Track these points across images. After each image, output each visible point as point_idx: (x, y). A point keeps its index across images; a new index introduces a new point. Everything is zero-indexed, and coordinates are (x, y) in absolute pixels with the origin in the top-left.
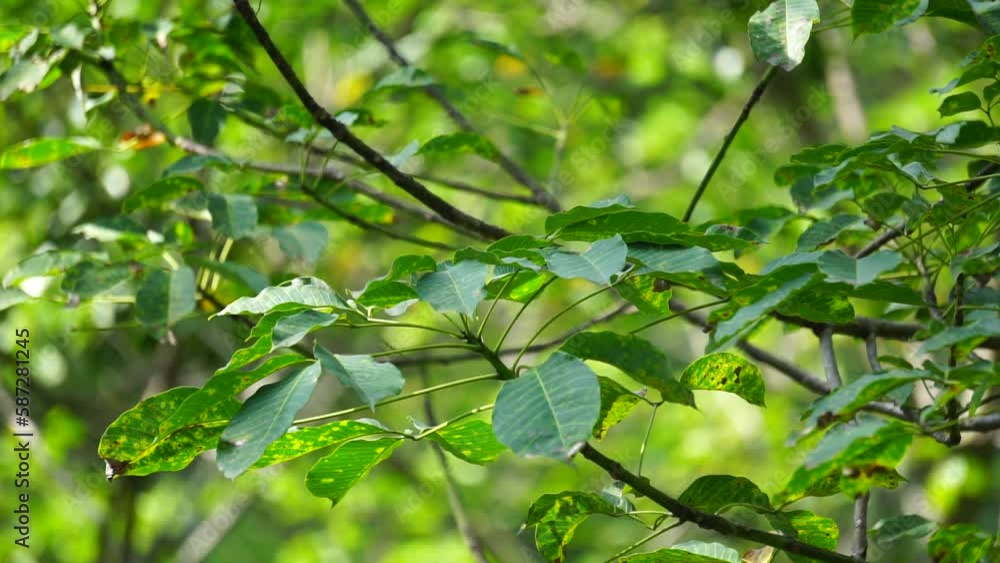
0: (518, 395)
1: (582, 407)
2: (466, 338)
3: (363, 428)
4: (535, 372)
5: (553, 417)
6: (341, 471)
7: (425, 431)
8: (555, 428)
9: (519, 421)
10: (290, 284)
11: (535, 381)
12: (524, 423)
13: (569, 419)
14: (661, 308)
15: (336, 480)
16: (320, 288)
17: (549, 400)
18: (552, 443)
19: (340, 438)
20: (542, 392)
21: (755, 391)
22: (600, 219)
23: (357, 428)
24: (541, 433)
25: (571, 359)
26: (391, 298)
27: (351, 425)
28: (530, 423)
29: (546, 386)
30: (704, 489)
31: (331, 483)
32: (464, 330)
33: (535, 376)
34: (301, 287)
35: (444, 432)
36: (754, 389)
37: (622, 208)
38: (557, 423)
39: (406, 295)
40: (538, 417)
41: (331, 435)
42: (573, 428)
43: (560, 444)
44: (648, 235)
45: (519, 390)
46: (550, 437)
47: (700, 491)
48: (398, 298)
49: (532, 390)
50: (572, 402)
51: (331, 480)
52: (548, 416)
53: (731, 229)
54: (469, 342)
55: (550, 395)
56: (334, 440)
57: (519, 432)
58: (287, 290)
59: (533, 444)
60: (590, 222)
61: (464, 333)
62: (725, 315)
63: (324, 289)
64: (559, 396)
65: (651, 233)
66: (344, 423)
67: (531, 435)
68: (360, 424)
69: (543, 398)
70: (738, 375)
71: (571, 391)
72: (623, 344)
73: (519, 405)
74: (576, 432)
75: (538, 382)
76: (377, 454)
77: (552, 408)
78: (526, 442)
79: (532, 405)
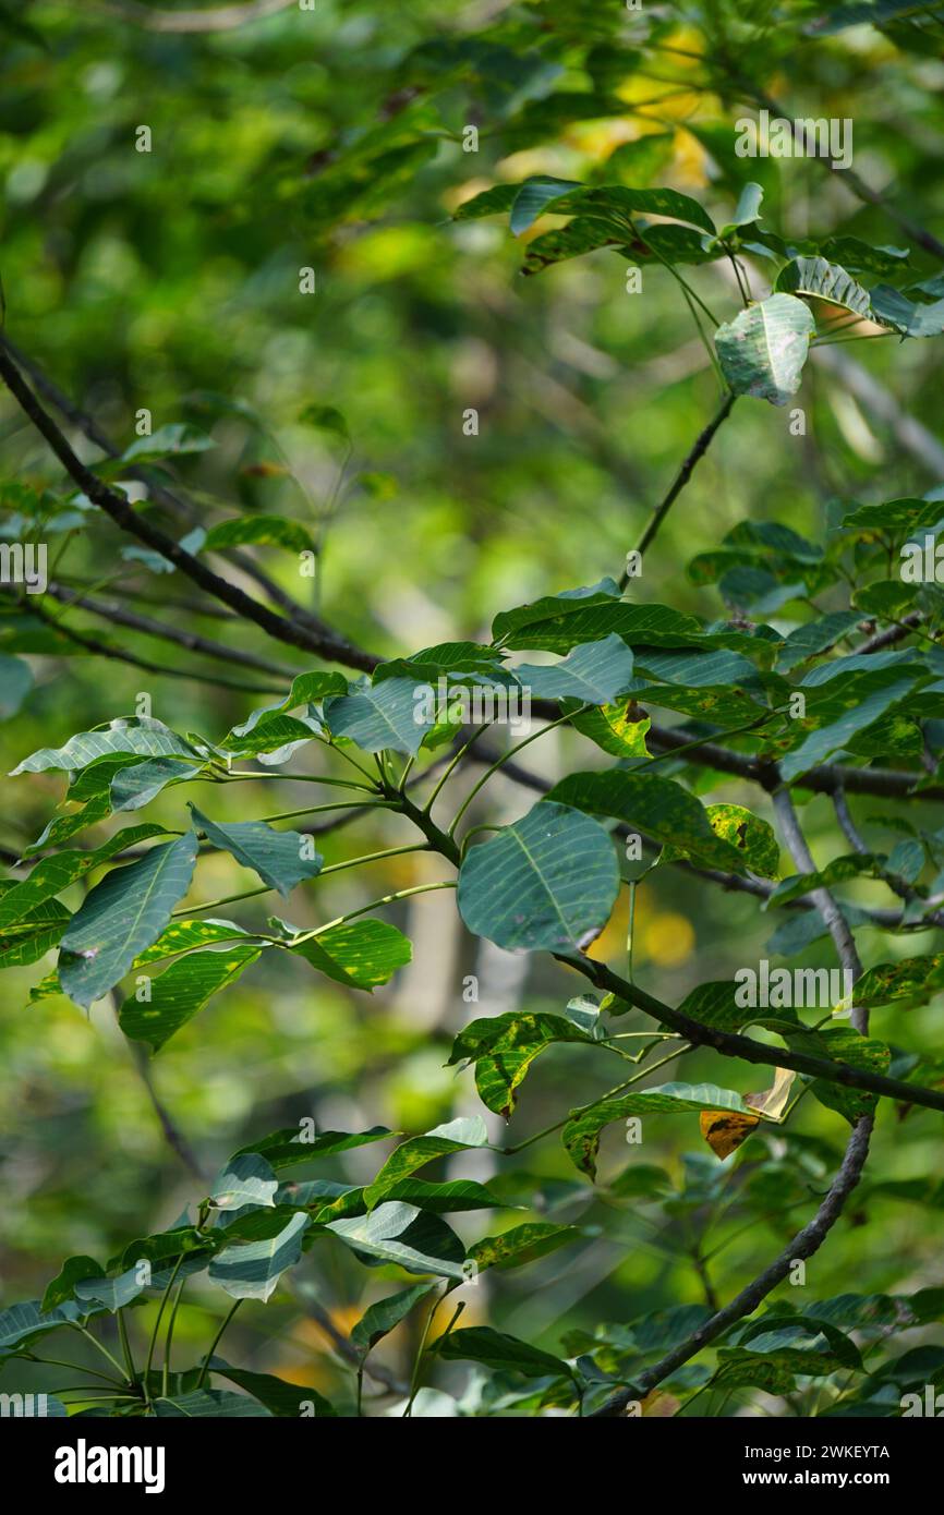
0: (490, 867)
1: (590, 878)
2: (382, 792)
3: (214, 932)
4: (514, 833)
5: (547, 895)
6: (172, 999)
7: (301, 935)
8: (553, 909)
9: (498, 902)
10: (107, 728)
11: (513, 844)
12: (506, 904)
13: (575, 897)
14: (636, 744)
15: (163, 1013)
16: (154, 731)
17: (538, 870)
18: (552, 929)
19: (179, 947)
20: (526, 859)
21: (766, 858)
22: (570, 616)
23: (204, 931)
24: (533, 917)
25: (567, 811)
26: (273, 739)
27: (196, 927)
28: (515, 905)
29: (531, 851)
30: (707, 1003)
31: (157, 1018)
32: (379, 779)
33: (514, 838)
34: (126, 732)
35: (325, 938)
36: (766, 853)
37: (608, 598)
38: (555, 903)
39: (293, 733)
40: (526, 894)
41: (166, 942)
42: (581, 909)
43: (564, 932)
44: (651, 635)
45: (492, 858)
46: (546, 922)
47: (700, 1005)
48: (283, 738)
49: (511, 857)
50: (575, 871)
51: (157, 1013)
52: (540, 893)
53: (745, 626)
54: (387, 799)
55: (540, 864)
56: (171, 950)
57: (502, 918)
58: (106, 736)
59: (524, 933)
60: (555, 621)
61: (379, 785)
62: (785, 744)
63: (161, 732)
64: (554, 865)
65: (656, 632)
66: (187, 925)
67: (519, 921)
68: (210, 927)
69: (529, 869)
70: (743, 836)
71: (572, 857)
72: (639, 788)
73: (494, 880)
74: (585, 914)
75: (518, 846)
76: (226, 971)
77: (545, 882)
78: (514, 932)
79: (516, 878)
